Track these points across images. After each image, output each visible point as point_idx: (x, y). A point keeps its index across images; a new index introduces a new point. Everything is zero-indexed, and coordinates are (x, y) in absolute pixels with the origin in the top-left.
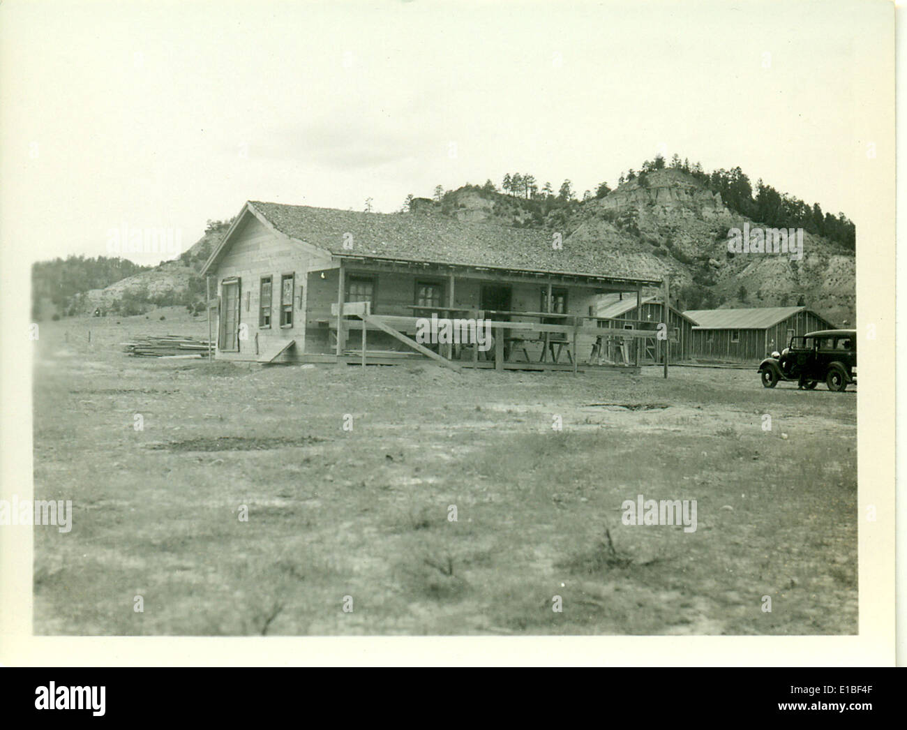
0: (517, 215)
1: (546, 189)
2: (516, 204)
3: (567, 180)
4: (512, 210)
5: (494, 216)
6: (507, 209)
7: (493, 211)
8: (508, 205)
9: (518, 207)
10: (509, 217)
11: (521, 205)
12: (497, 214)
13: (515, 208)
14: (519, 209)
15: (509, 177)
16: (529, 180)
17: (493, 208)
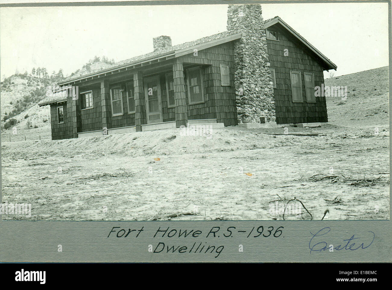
0: (38, 85)
1: (53, 74)
2: (38, 81)
3: (60, 69)
4: (36, 83)
5: (28, 87)
6: (34, 83)
7: (27, 85)
8: (34, 81)
9: (39, 82)
10: (34, 87)
11: (40, 81)
12: (29, 86)
13: (37, 82)
14: (39, 83)
15: (34, 69)
16: (44, 70)
17: (27, 83)
